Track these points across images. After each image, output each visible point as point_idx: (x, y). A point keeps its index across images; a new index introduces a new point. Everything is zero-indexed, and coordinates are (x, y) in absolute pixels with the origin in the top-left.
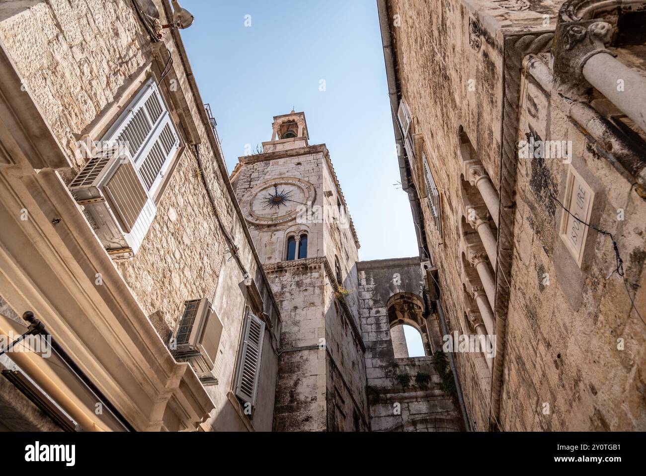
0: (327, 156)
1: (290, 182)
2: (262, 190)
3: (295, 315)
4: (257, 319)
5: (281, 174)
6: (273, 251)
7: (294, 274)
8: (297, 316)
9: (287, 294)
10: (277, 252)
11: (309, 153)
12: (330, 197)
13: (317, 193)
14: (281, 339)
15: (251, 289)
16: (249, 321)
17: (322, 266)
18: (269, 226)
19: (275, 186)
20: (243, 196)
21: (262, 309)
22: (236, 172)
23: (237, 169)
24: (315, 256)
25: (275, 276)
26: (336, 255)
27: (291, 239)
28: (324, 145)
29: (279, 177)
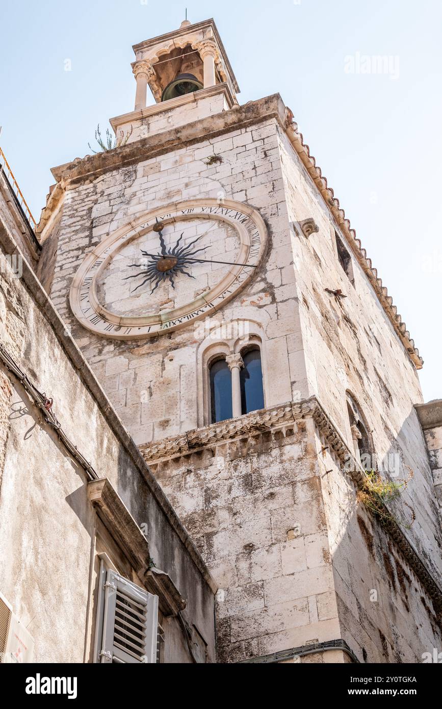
0: (288, 124)
1: (197, 211)
2: (124, 245)
3: (250, 567)
4: (134, 589)
5: (169, 195)
6: (172, 404)
7: (235, 457)
8: (256, 569)
9: (223, 515)
10: (183, 405)
11: (239, 125)
12: (313, 237)
13: (273, 230)
14: (219, 640)
15: (105, 507)
16: (111, 595)
17: (309, 423)
18: (153, 338)
19: (158, 228)
20: (76, 268)
21: (148, 560)
22: (52, 209)
23: (54, 200)
24: (286, 400)
25: (183, 469)
26: (348, 392)
27: (217, 363)
28: (277, 96)
29: (165, 203)
